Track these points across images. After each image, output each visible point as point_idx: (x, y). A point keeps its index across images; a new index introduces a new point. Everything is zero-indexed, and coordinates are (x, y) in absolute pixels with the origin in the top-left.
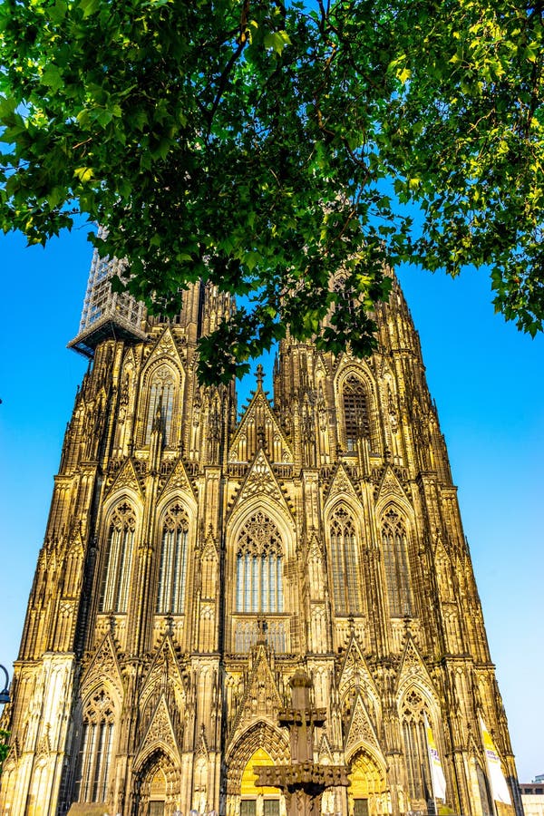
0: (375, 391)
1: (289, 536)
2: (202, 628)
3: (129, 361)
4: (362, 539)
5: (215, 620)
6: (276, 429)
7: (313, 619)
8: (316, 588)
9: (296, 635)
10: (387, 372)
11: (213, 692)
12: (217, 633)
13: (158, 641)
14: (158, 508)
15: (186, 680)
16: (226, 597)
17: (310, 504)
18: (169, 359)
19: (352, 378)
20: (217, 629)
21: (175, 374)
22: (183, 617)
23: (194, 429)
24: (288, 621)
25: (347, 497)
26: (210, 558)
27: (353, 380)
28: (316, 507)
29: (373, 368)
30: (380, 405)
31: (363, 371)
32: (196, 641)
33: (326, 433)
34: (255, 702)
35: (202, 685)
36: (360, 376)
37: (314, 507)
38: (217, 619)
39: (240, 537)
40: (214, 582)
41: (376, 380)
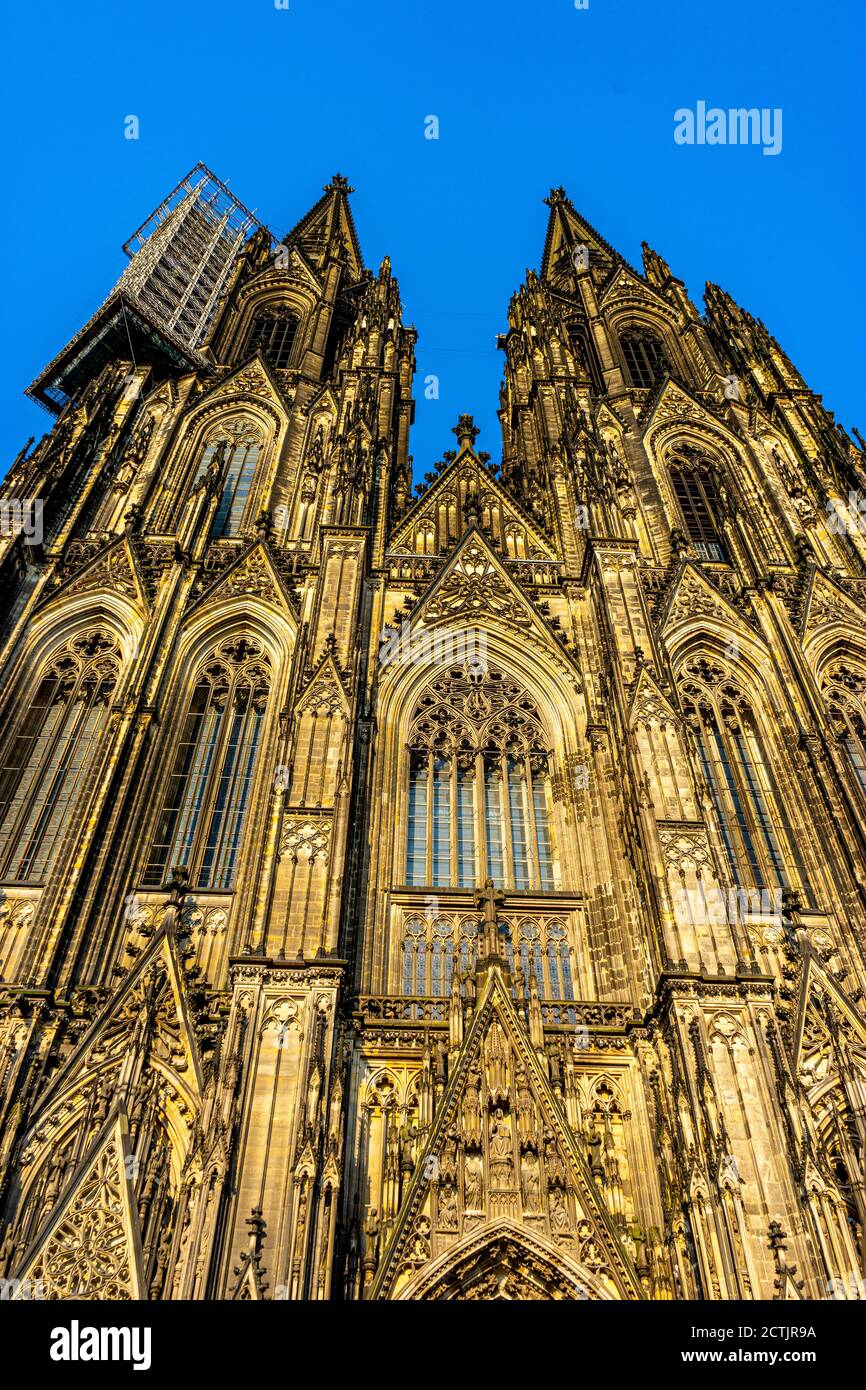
0: (745, 457)
1: (563, 707)
2: (282, 886)
3: (159, 401)
4: (778, 716)
5: (330, 863)
6: (510, 510)
7: (672, 870)
8: (669, 792)
9: (609, 951)
10: (766, 432)
11: (307, 1086)
12: (335, 901)
13: (132, 951)
14: (185, 635)
15: (209, 1055)
16: (372, 839)
17: (621, 610)
18: (254, 401)
19: (685, 446)
20: (335, 888)
21: (265, 425)
22: (227, 899)
23: (302, 507)
24: (579, 917)
25: (716, 628)
26: (323, 710)
27: (685, 450)
28: (639, 616)
29: (733, 425)
30: (762, 477)
31: (710, 430)
32: (259, 922)
33: (638, 523)
34: (475, 1164)
35: (267, 1069)
36: (704, 443)
37: (632, 616)
38: (339, 861)
39: (419, 711)
40: (333, 767)
41: (744, 442)
